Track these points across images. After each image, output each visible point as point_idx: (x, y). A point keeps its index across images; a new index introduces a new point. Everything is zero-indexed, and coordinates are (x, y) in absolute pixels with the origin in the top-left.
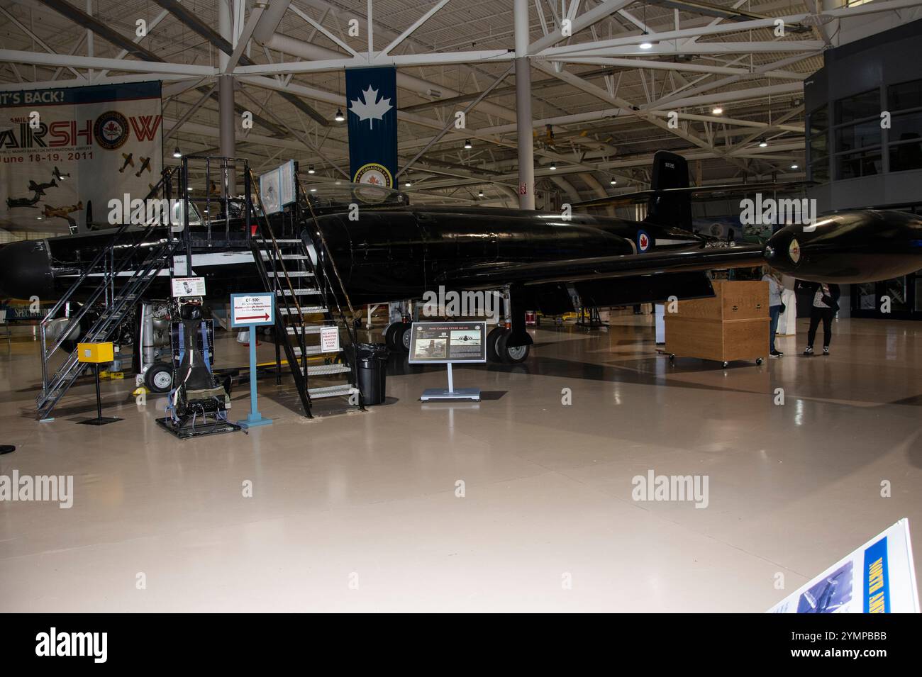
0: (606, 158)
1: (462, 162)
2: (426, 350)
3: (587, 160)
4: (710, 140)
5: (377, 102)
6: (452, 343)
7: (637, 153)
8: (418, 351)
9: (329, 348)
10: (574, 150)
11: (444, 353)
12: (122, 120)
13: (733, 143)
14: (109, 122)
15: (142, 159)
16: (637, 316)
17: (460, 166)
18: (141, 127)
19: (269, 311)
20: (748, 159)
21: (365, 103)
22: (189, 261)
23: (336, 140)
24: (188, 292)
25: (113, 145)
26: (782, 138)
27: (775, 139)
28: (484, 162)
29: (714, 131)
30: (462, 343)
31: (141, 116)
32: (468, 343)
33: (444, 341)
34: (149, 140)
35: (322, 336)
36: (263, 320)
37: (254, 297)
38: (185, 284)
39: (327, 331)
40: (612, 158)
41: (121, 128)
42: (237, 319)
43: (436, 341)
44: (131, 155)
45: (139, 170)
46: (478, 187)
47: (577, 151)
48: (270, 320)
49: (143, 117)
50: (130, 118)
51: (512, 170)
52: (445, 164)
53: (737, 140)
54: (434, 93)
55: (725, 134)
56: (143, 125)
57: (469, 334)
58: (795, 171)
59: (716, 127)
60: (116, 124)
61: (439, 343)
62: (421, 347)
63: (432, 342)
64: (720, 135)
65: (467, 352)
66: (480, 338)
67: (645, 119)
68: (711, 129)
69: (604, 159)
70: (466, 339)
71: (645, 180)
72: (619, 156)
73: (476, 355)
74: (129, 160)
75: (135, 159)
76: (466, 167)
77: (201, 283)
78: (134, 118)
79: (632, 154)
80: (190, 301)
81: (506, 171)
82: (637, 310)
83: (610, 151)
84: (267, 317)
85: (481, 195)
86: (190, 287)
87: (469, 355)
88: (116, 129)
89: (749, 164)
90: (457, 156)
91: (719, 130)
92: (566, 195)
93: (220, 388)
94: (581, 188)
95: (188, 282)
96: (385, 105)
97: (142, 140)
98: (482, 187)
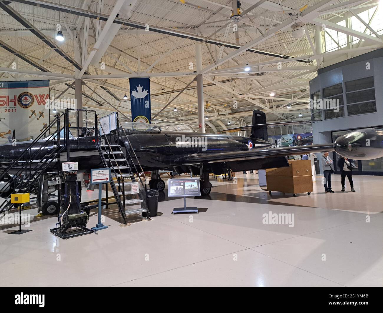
0: (227, 114)
1: (172, 116)
2: (175, 191)
3: (219, 115)
4: (268, 106)
5: (142, 91)
6: (186, 188)
7: (239, 112)
8: (171, 192)
9: (134, 192)
10: (215, 111)
11: (183, 192)
12: (31, 96)
13: (276, 107)
14: (25, 97)
15: (40, 112)
16: (245, 175)
17: (171, 118)
18: (39, 99)
19: (108, 176)
20: (282, 113)
21: (137, 92)
22: (68, 155)
23: (122, 107)
24: (70, 169)
25: (26, 106)
26: (296, 105)
27: (293, 105)
28: (180, 116)
29: (269, 103)
30: (190, 188)
31: (40, 94)
32: (192, 187)
33: (182, 187)
34: (43, 104)
35: (132, 187)
36: (105, 180)
37: (102, 170)
38: (69, 165)
39: (134, 184)
40: (229, 114)
41: (30, 99)
42: (94, 180)
43: (179, 187)
44: (35, 111)
45: (39, 117)
46: (178, 126)
47: (216, 112)
48: (108, 180)
49: (41, 95)
50: (35, 95)
51: (191, 119)
52: (166, 117)
53: (278, 106)
54: (163, 89)
55: (273, 104)
56: (41, 98)
57: (193, 183)
58: (301, 117)
59: (270, 101)
60: (28, 98)
61: (180, 188)
62: (173, 190)
63: (177, 188)
64: (271, 104)
65: (192, 192)
66: (197, 185)
67: (244, 98)
68: (268, 102)
69: (226, 115)
70: (191, 186)
71: (242, 122)
72: (232, 113)
73: (196, 193)
74: (34, 112)
75: (37, 112)
76: (174, 118)
77: (76, 165)
78: (36, 95)
79: (237, 112)
80: (71, 173)
81: (189, 120)
82: (245, 173)
83: (229, 111)
84: (107, 179)
85: (179, 129)
86: (71, 166)
87: (193, 193)
88: (28, 100)
89: (282, 115)
90: (170, 114)
91: (271, 102)
92: (211, 128)
93: (84, 213)
94: (217, 126)
95: (70, 164)
96: (146, 93)
97: (40, 104)
98: (179, 126)
